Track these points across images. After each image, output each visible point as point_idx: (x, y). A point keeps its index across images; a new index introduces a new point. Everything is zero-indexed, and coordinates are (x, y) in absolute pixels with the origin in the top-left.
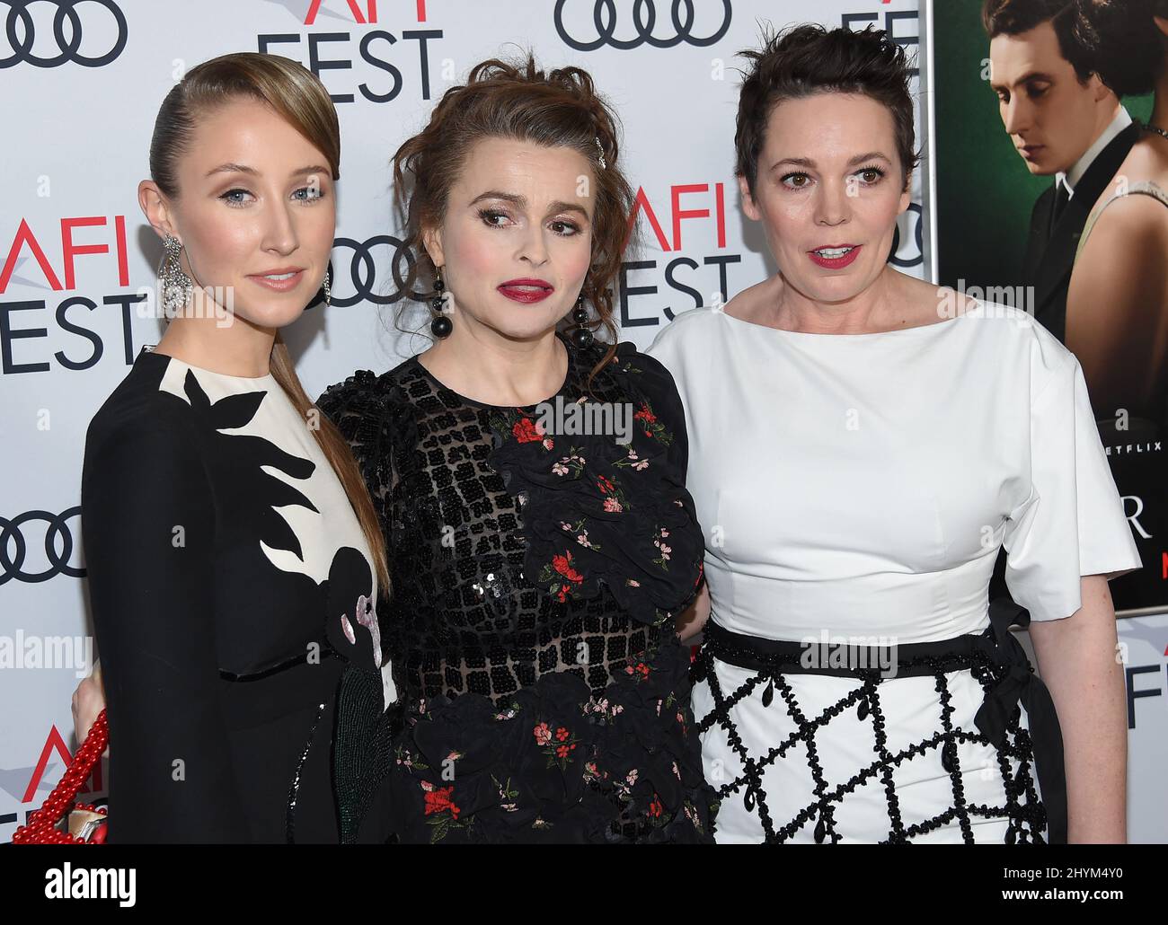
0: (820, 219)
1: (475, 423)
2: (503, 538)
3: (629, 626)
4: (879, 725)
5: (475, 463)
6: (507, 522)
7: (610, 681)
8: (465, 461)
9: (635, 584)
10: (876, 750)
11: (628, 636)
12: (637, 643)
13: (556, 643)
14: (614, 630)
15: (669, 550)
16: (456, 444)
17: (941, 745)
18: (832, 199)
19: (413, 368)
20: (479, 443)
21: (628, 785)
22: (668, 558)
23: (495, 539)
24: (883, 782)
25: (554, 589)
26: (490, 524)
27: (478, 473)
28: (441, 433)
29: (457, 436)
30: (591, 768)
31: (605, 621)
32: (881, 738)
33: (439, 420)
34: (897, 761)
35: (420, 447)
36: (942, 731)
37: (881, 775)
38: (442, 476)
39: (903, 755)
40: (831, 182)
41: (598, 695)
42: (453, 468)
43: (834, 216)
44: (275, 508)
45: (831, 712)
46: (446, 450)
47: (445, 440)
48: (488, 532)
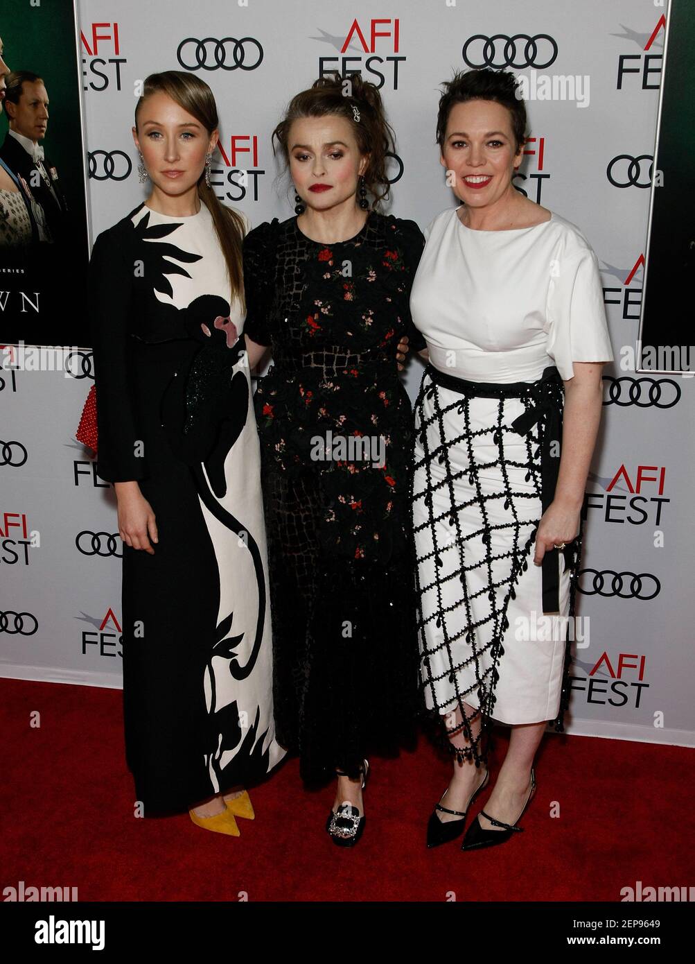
0: (469, 163)
1: (304, 249)
2: (292, 304)
3: (349, 352)
4: (467, 418)
5: (296, 267)
6: (297, 296)
7: (335, 375)
8: (292, 265)
9: (350, 334)
10: (464, 428)
11: (348, 356)
12: (353, 360)
13: (312, 354)
14: (340, 352)
15: (372, 321)
16: (292, 257)
17: (495, 431)
18: (476, 154)
19: (293, 222)
20: (302, 258)
21: (341, 421)
22: (370, 324)
23: (289, 303)
24: (467, 443)
25: (307, 330)
26: (290, 296)
27: (295, 272)
28: (289, 251)
29: (294, 254)
30: (322, 411)
31: (336, 348)
32: (467, 423)
33: (290, 245)
34: (474, 435)
35: (278, 256)
36: (497, 426)
37: (466, 440)
38: (281, 271)
39: (477, 433)
40: (476, 144)
41: (328, 380)
42: (286, 268)
43: (475, 162)
44: (164, 275)
45: (450, 408)
46: (287, 259)
47: (289, 255)
48: (287, 300)
